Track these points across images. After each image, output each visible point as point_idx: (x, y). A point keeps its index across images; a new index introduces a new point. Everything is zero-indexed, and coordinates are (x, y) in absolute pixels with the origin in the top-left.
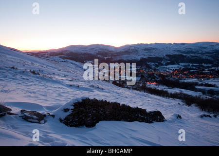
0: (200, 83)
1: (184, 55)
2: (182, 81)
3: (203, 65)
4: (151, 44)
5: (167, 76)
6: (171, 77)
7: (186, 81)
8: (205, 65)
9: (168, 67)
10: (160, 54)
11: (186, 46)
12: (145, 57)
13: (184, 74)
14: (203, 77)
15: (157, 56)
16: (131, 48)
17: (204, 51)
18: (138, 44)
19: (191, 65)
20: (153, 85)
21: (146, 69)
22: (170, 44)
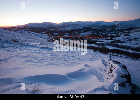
0: (98, 41)
1: (91, 27)
2: (91, 40)
4: (75, 22)
7: (92, 40)
8: (100, 32)
9: (84, 33)
12: (73, 29)
13: (91, 37)
14: (99, 38)
15: (79, 28)
16: (65, 24)
17: (100, 25)
18: (69, 22)
19: (94, 32)
21: (73, 35)
22: (85, 22)
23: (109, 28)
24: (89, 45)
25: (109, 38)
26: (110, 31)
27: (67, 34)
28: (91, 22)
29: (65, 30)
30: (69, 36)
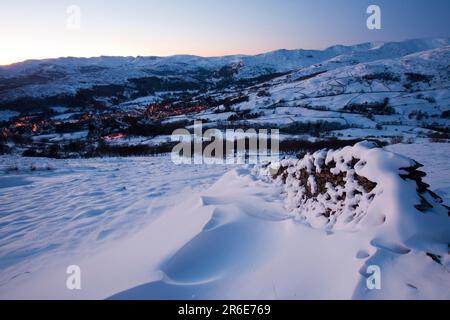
0: (190, 120)
1: (160, 77)
2: (166, 122)
3: (188, 91)
4: (93, 59)
5: (139, 118)
6: (147, 118)
7: (170, 121)
8: (191, 92)
9: (136, 101)
10: (117, 79)
11: (157, 61)
12: (86, 86)
13: (166, 110)
14: (192, 111)
15: (113, 82)
17: (186, 69)
18: (62, 58)
19: (172, 93)
20: (119, 140)
21: (94, 112)
22: (132, 58)
23: (215, 77)
24: (164, 141)
25: (221, 107)
26: (220, 87)
27: (63, 109)
28: (153, 58)
29: (49, 93)
30: (75, 117)
